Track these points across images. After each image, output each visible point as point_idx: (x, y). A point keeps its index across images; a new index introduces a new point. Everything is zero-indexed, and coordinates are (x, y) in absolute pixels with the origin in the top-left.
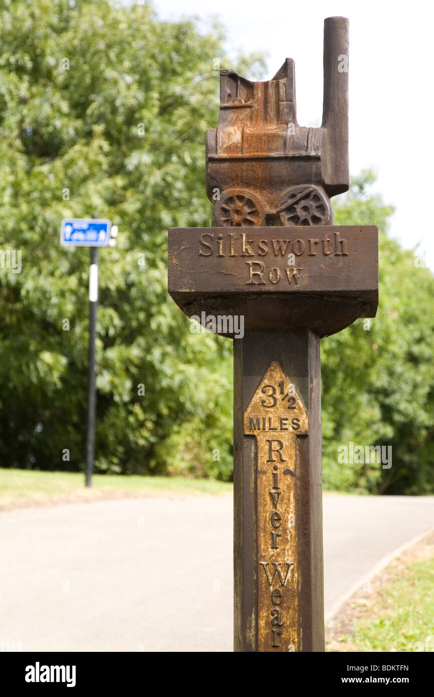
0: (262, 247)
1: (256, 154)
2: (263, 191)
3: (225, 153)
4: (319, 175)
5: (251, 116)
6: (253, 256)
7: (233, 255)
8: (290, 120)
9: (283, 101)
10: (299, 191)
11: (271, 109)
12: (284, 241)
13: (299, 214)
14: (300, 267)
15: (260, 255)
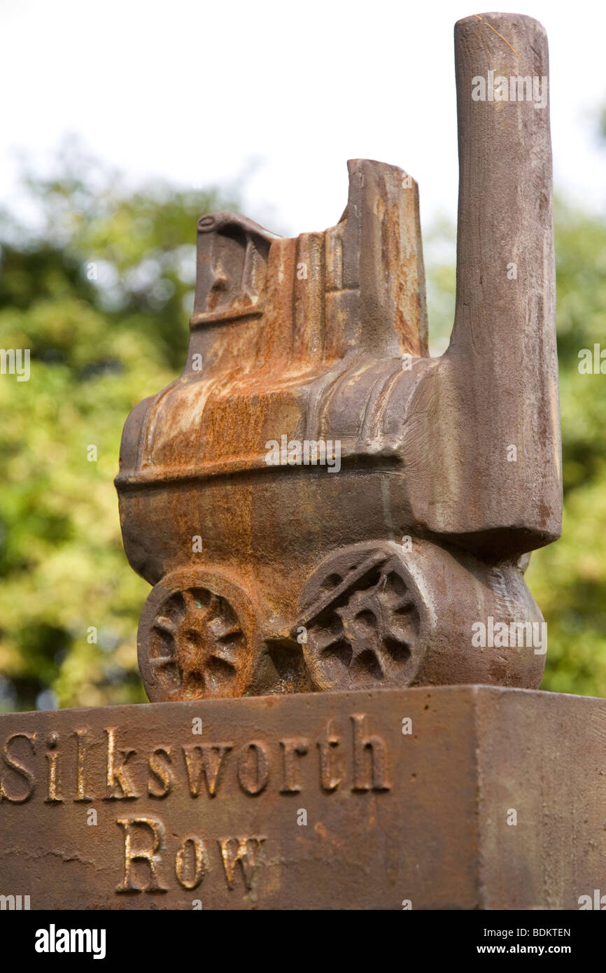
0: (156, 770)
1: (232, 460)
2: (262, 569)
3: (160, 463)
4: (402, 508)
5: (257, 343)
6: (133, 799)
7: (81, 797)
8: (353, 342)
9: (336, 289)
10: (350, 564)
11: (306, 317)
12: (213, 748)
13: (350, 636)
14: (258, 833)
15: (151, 796)
